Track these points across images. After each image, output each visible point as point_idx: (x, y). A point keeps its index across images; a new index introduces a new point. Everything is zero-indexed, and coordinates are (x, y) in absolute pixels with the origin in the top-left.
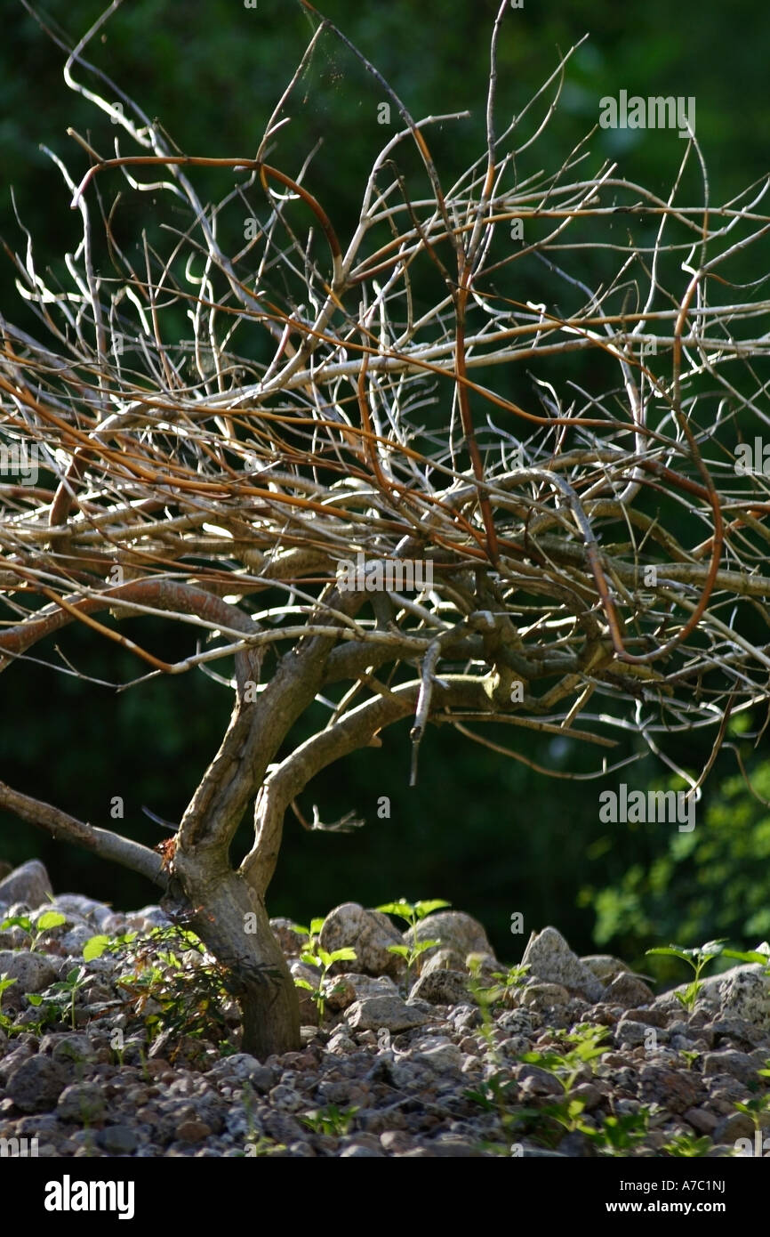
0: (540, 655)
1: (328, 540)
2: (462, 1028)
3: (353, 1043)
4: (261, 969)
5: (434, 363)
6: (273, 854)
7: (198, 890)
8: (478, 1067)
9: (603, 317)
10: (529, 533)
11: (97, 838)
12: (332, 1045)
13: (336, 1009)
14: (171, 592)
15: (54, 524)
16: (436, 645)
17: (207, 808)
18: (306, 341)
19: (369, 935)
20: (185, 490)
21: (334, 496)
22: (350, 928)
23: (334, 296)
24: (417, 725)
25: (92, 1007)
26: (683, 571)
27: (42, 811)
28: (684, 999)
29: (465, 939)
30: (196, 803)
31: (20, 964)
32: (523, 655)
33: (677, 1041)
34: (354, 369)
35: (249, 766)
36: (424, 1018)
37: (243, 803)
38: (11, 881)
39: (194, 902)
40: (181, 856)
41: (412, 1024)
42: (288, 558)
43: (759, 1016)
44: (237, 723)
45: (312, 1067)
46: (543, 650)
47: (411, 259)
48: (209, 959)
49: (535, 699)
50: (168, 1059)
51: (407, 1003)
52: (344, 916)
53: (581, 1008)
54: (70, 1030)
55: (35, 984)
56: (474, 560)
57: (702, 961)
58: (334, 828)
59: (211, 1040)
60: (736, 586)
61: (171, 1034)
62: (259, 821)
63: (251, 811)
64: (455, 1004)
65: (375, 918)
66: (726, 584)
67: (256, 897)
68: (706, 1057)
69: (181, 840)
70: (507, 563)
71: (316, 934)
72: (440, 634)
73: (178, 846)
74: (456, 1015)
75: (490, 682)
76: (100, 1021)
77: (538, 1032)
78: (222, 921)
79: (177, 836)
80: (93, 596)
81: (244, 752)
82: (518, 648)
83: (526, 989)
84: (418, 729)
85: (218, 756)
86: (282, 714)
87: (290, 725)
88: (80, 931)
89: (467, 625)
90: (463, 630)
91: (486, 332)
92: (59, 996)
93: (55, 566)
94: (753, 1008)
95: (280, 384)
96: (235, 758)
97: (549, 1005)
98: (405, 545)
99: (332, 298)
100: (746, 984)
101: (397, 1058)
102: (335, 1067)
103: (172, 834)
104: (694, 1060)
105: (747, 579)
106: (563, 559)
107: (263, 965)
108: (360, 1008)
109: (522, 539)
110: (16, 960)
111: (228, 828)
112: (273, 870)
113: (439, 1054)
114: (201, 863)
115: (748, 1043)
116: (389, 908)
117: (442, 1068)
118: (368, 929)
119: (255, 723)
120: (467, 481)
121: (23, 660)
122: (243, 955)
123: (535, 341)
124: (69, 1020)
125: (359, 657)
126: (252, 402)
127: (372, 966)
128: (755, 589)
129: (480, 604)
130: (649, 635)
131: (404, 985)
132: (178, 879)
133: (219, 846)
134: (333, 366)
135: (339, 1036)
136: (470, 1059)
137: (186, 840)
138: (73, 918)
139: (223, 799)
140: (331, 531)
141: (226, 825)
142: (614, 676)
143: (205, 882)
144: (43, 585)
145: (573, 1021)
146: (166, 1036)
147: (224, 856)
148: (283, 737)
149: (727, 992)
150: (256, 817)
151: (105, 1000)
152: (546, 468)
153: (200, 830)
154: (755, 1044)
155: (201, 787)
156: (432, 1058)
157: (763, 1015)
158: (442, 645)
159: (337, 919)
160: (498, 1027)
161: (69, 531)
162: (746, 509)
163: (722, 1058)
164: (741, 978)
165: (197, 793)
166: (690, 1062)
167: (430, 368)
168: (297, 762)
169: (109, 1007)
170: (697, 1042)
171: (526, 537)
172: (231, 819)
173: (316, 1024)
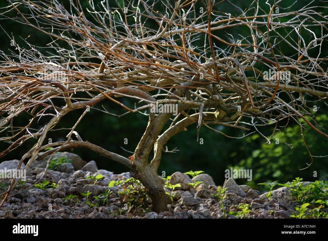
0: (230, 106)
1: (173, 76)
2: (210, 205)
3: (181, 209)
4: (157, 190)
5: (201, 30)
6: (159, 159)
7: (140, 169)
8: (215, 215)
9: (245, 17)
10: (228, 75)
11: (112, 155)
12: (175, 209)
13: (176, 200)
14: (131, 91)
15: (100, 73)
16: (203, 104)
17: (142, 147)
18: (168, 24)
19: (183, 180)
20: (135, 64)
21: (174, 65)
22: (178, 178)
23: (176, 12)
24: (198, 125)
25: (111, 200)
26: (268, 84)
27: (98, 148)
28: (267, 196)
29: (208, 181)
30: (139, 146)
31: (92, 188)
32: (225, 106)
33: (267, 208)
34: (180, 31)
35: (153, 136)
36: (199, 202)
37: (151, 146)
38: (87, 166)
39: (139, 172)
40: (135, 160)
41: (196, 204)
42: (162, 81)
43: (288, 201)
44: (150, 125)
45: (171, 215)
46: (231, 105)
47: (196, 2)
48: (142, 187)
49: (229, 118)
50: (133, 213)
51: (194, 198)
52: (176, 175)
53: (240, 199)
54: (106, 206)
55: (96, 193)
56: (213, 82)
57: (272, 186)
58: (171, 152)
59: (144, 208)
60: (283, 88)
61: (133, 207)
62: (155, 151)
63: (153, 148)
64: (207, 198)
65: (184, 175)
66: (280, 87)
67: (155, 171)
68: (275, 212)
69: (135, 156)
70: (222, 82)
71: (169, 180)
72: (204, 101)
73: (134, 157)
74: (208, 201)
75: (216, 114)
76: (114, 203)
77: (230, 205)
78: (146, 177)
79: (134, 155)
80: (112, 92)
81: (152, 132)
82: (224, 105)
83: (226, 194)
84: (199, 127)
85: (144, 134)
86: (162, 123)
87: (164, 125)
88: (107, 179)
89: (211, 99)
90: (210, 100)
91: (215, 21)
92: (103, 197)
93: (102, 84)
94: (286, 199)
95: (161, 36)
96: (149, 134)
97: (232, 198)
98: (194, 78)
99: (175, 13)
100: (284, 192)
101: (193, 213)
102: (177, 215)
103: (132, 154)
104: (272, 213)
105: (285, 86)
106: (236, 81)
107: (158, 189)
108: (182, 199)
109: (225, 76)
110: (91, 187)
111: (148, 153)
112: (159, 164)
113: (205, 212)
114: (140, 162)
115: (286, 208)
116: (188, 173)
117: (206, 215)
118: (183, 179)
119: (154, 125)
120: (211, 61)
121: (93, 109)
122: (152, 186)
123: (228, 23)
124: (106, 203)
125: (182, 107)
126: (153, 40)
127: (184, 188)
128: (288, 89)
129: (214, 93)
130: (259, 101)
131: (192, 193)
132: (134, 166)
133: (145, 157)
134: (174, 31)
135: (177, 207)
136: (213, 213)
137: (136, 156)
138: (105, 176)
139: (146, 145)
140: (174, 74)
141: (147, 152)
142: (250, 112)
143: (142, 167)
144: (99, 89)
145: (239, 202)
146: (132, 207)
147: (146, 160)
148: (162, 128)
149: (279, 195)
150: (155, 149)
151: (115, 198)
152: (232, 57)
153: (140, 153)
154: (288, 208)
155: (140, 142)
156: (203, 213)
157: (289, 200)
158: (205, 104)
159: (174, 176)
160: (219, 204)
161: (104, 75)
162: (284, 67)
163: (280, 212)
164: (283, 191)
165: (139, 144)
166: (271, 213)
167: (201, 31)
168: (165, 135)
169: (117, 200)
170: (272, 208)
171: (227, 75)
172: (148, 150)
173: (171, 204)
